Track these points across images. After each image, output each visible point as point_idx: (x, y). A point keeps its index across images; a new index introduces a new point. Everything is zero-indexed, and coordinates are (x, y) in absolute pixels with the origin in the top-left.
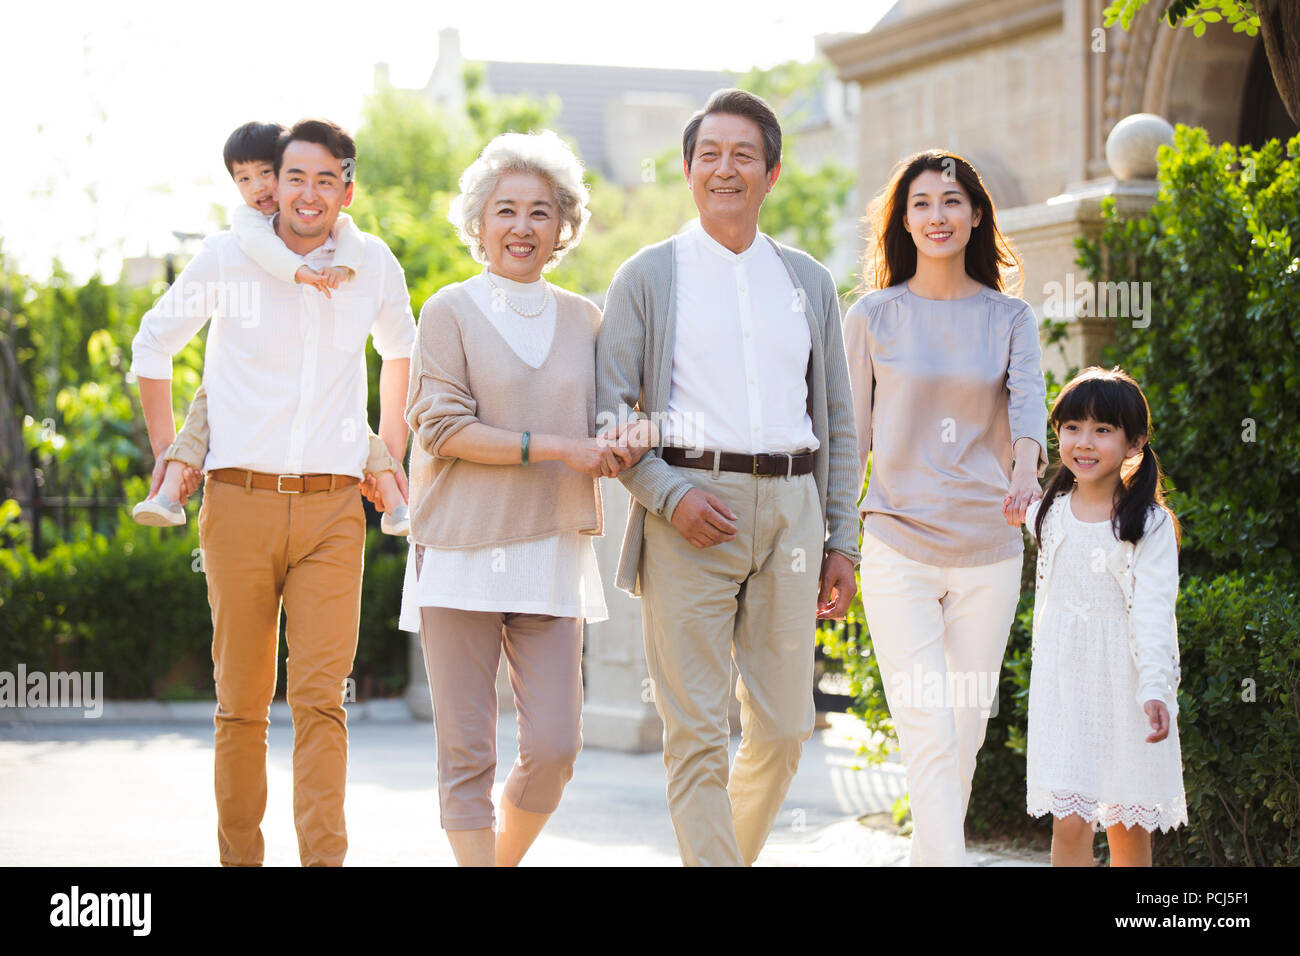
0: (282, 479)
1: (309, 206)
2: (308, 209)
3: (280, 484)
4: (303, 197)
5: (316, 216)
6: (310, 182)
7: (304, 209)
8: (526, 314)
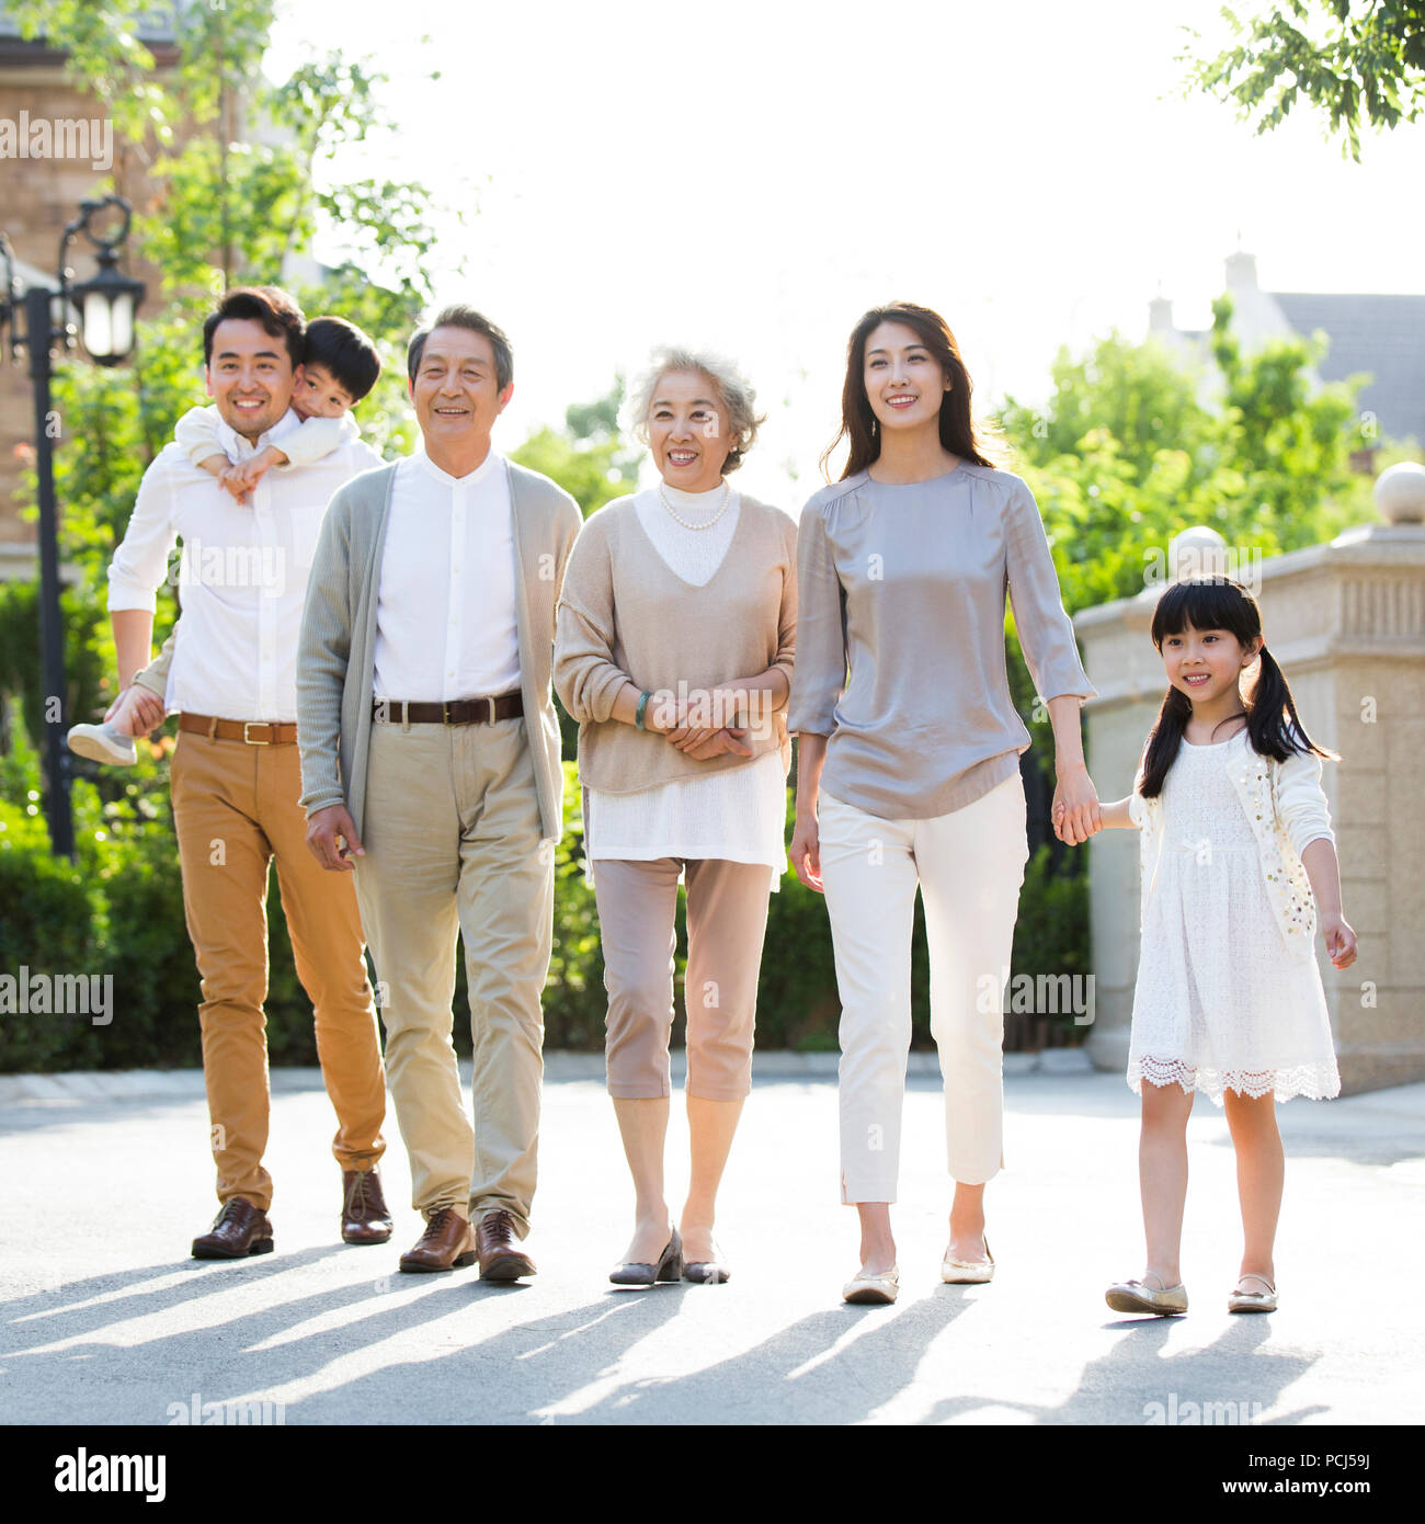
0: (249, 728)
1: (248, 395)
2: (247, 400)
3: (246, 733)
4: (240, 386)
5: (257, 408)
6: (247, 367)
7: (242, 400)
8: (695, 527)
